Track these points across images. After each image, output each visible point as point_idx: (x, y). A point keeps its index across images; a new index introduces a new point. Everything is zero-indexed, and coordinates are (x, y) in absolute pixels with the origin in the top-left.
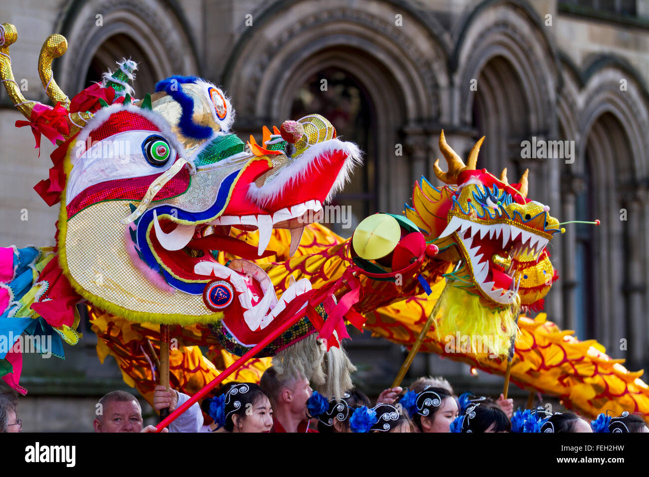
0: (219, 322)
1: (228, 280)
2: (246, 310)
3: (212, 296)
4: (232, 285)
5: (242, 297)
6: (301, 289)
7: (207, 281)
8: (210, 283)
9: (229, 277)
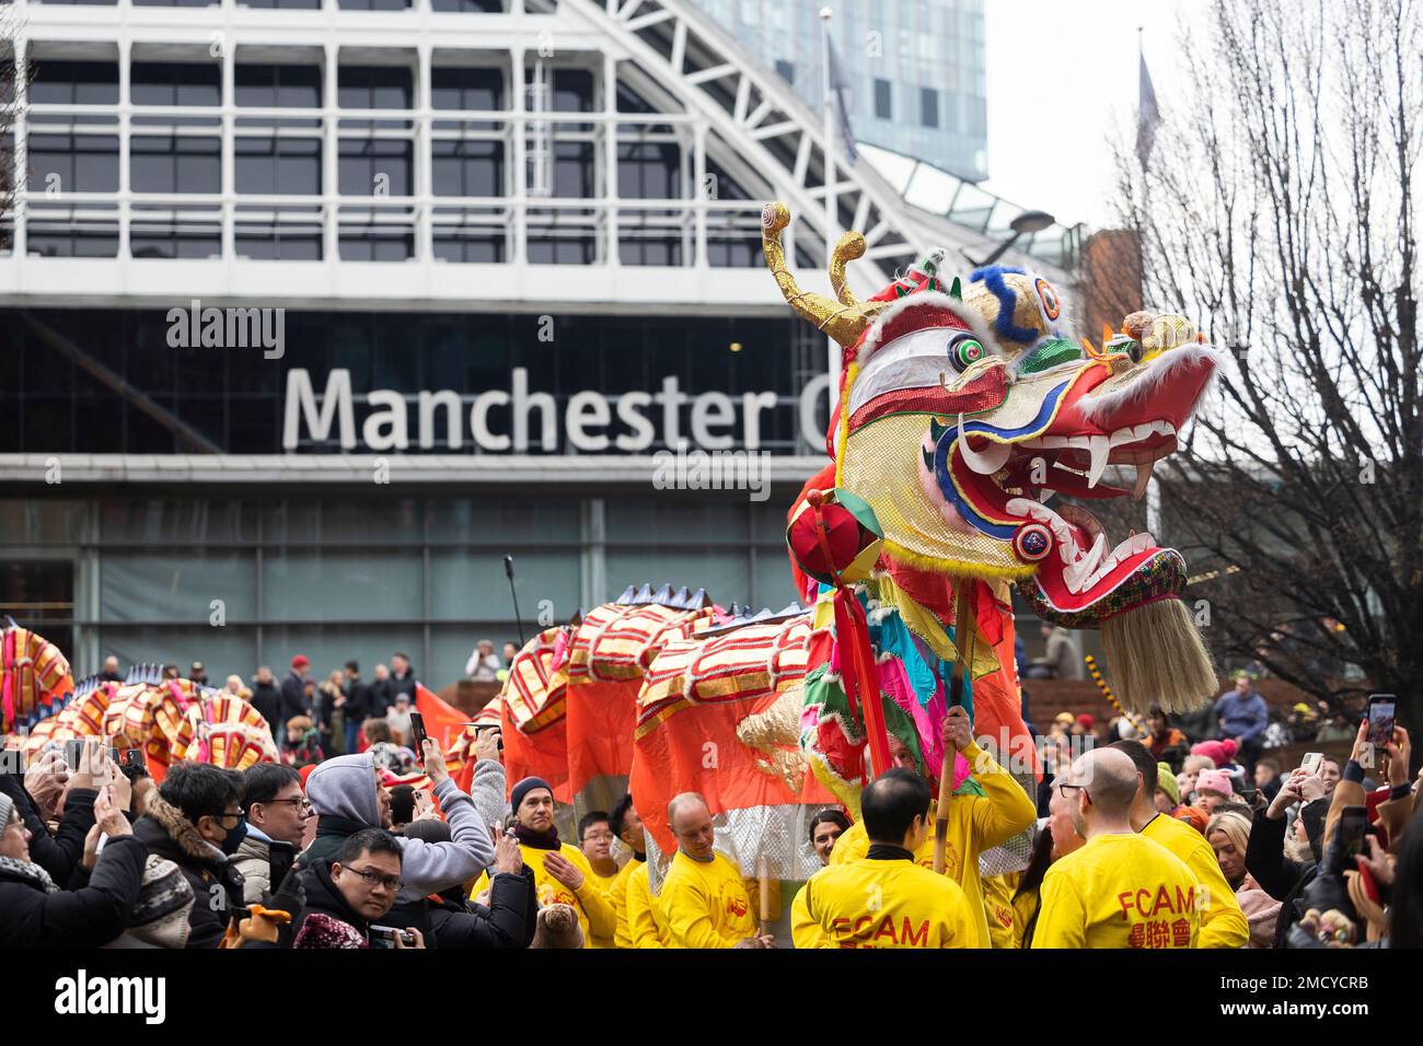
0: (1031, 577)
1: (1047, 525)
2: (1066, 565)
3: (1024, 544)
4: (1051, 531)
5: (1063, 549)
6: (1140, 547)
7: (1021, 523)
8: (1024, 526)
9: (1049, 522)
